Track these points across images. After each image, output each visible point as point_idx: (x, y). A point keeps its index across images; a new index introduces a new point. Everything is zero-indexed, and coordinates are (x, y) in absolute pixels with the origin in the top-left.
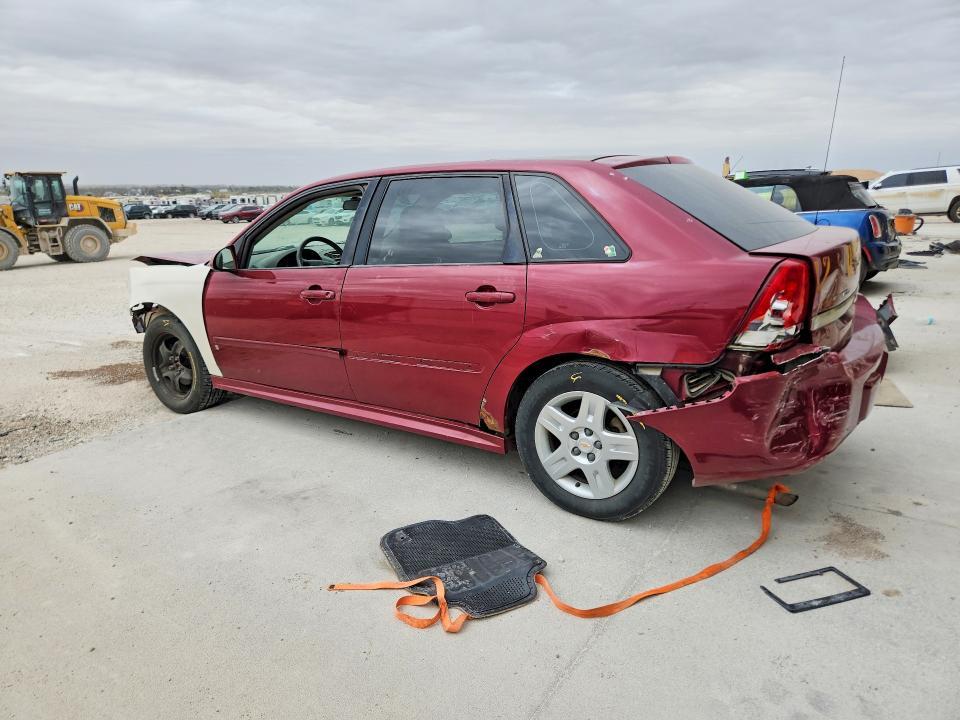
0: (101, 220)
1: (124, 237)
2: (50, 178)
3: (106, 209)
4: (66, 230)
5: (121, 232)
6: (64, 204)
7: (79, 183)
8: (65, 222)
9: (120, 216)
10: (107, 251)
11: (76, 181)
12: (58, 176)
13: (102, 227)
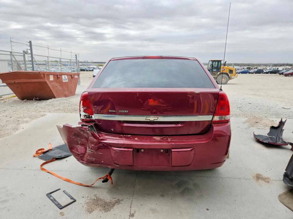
0: (229, 74)
1: (233, 78)
2: (219, 61)
3: (231, 70)
4: (218, 75)
5: (233, 77)
6: (220, 68)
7: (226, 63)
8: (219, 73)
9: (234, 72)
10: (227, 82)
11: (226, 62)
12: (221, 61)
13: (228, 75)
